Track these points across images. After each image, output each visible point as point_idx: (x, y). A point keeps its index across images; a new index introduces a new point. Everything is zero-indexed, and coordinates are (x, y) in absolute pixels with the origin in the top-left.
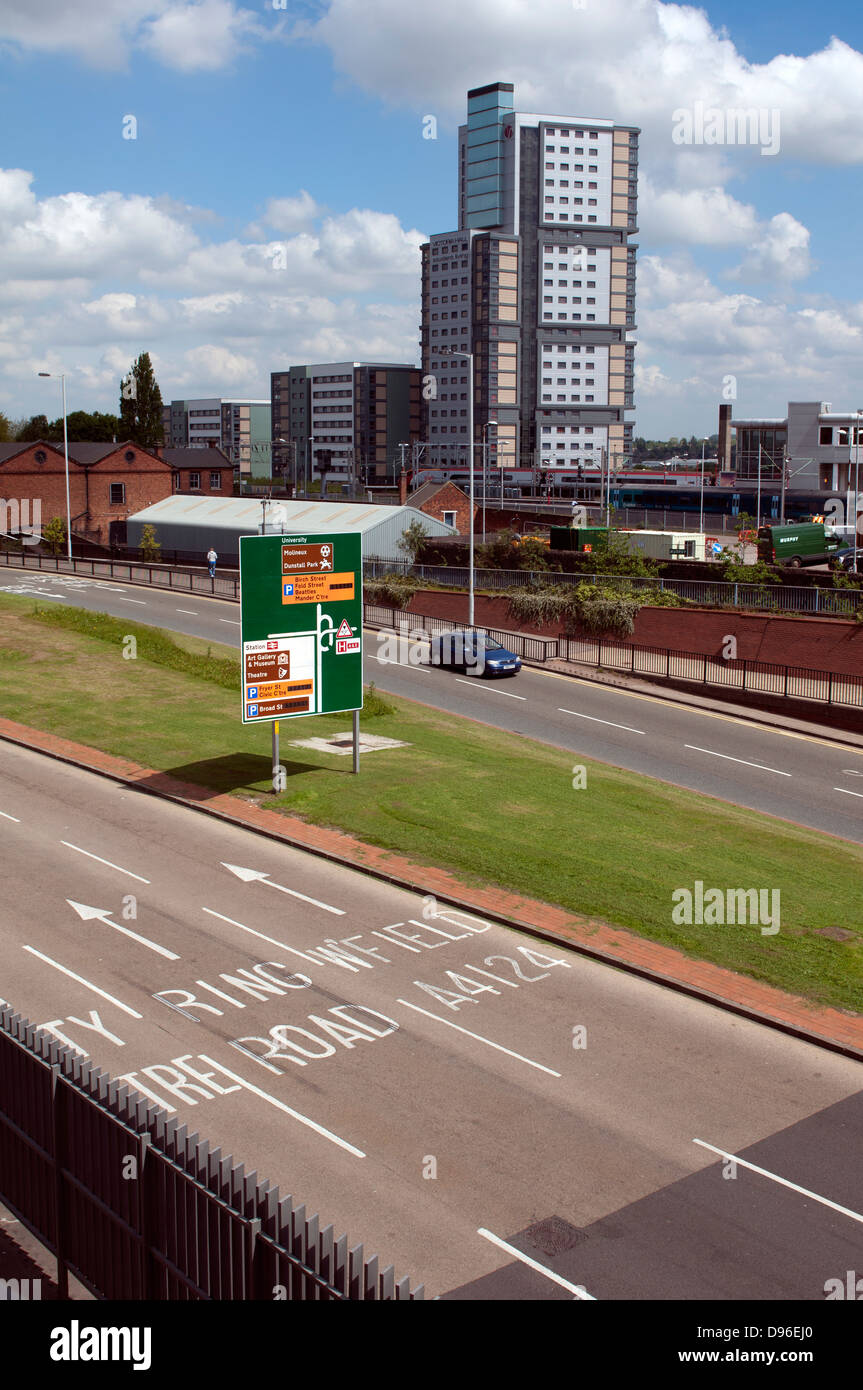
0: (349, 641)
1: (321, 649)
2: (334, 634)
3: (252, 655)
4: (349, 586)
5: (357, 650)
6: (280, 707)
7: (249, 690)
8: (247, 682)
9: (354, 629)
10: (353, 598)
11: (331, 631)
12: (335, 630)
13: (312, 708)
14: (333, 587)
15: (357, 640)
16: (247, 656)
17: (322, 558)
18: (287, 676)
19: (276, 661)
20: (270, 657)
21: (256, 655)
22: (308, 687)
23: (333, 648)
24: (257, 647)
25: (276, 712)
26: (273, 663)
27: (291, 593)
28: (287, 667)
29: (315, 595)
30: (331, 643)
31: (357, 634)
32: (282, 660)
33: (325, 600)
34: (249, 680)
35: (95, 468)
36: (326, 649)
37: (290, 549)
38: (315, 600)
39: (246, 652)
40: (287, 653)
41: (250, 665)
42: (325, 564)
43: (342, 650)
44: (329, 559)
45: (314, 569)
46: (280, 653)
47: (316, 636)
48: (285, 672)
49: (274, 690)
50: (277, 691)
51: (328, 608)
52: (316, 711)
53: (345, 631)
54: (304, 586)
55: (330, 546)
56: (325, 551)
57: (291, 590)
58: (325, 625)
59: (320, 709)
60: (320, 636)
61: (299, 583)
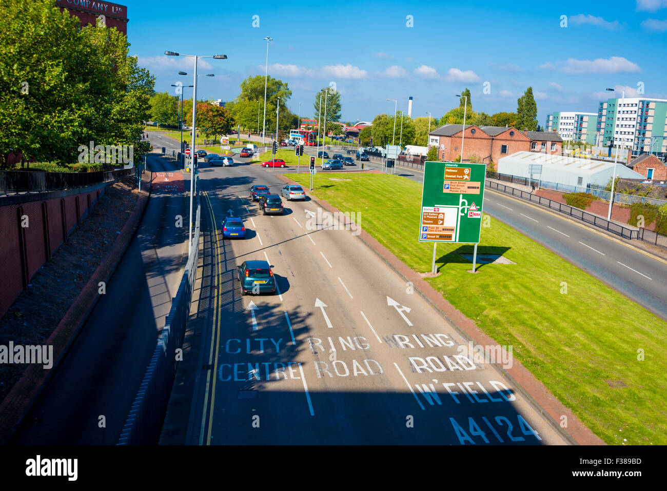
0: (475, 212)
1: (460, 214)
2: (468, 208)
3: (426, 213)
4: (478, 188)
5: (479, 217)
6: (437, 237)
7: (423, 227)
8: (423, 224)
9: (478, 207)
10: (479, 193)
11: (466, 207)
12: (469, 207)
13: (453, 239)
14: (469, 187)
15: (479, 212)
16: (424, 213)
17: (465, 174)
18: (442, 224)
19: (438, 216)
20: (435, 215)
21: (428, 213)
22: (452, 230)
23: (466, 215)
24: (429, 209)
25: (435, 239)
26: (436, 217)
27: (448, 188)
28: (443, 220)
29: (460, 190)
30: (466, 212)
31: (479, 210)
32: (441, 216)
33: (464, 193)
34: (424, 223)
35: (496, 138)
36: (463, 214)
37: (449, 169)
38: (459, 192)
39: (423, 211)
40: (443, 214)
41: (425, 217)
42: (466, 177)
43: (471, 216)
44: (468, 175)
45: (460, 179)
46: (440, 213)
47: (458, 208)
48: (441, 222)
49: (435, 229)
50: (437, 230)
51: (465, 196)
52: (455, 241)
53: (473, 208)
54: (455, 186)
55: (469, 169)
56: (467, 171)
57: (449, 186)
58: (463, 204)
59: (457, 240)
60: (461, 208)
61: (452, 184)
